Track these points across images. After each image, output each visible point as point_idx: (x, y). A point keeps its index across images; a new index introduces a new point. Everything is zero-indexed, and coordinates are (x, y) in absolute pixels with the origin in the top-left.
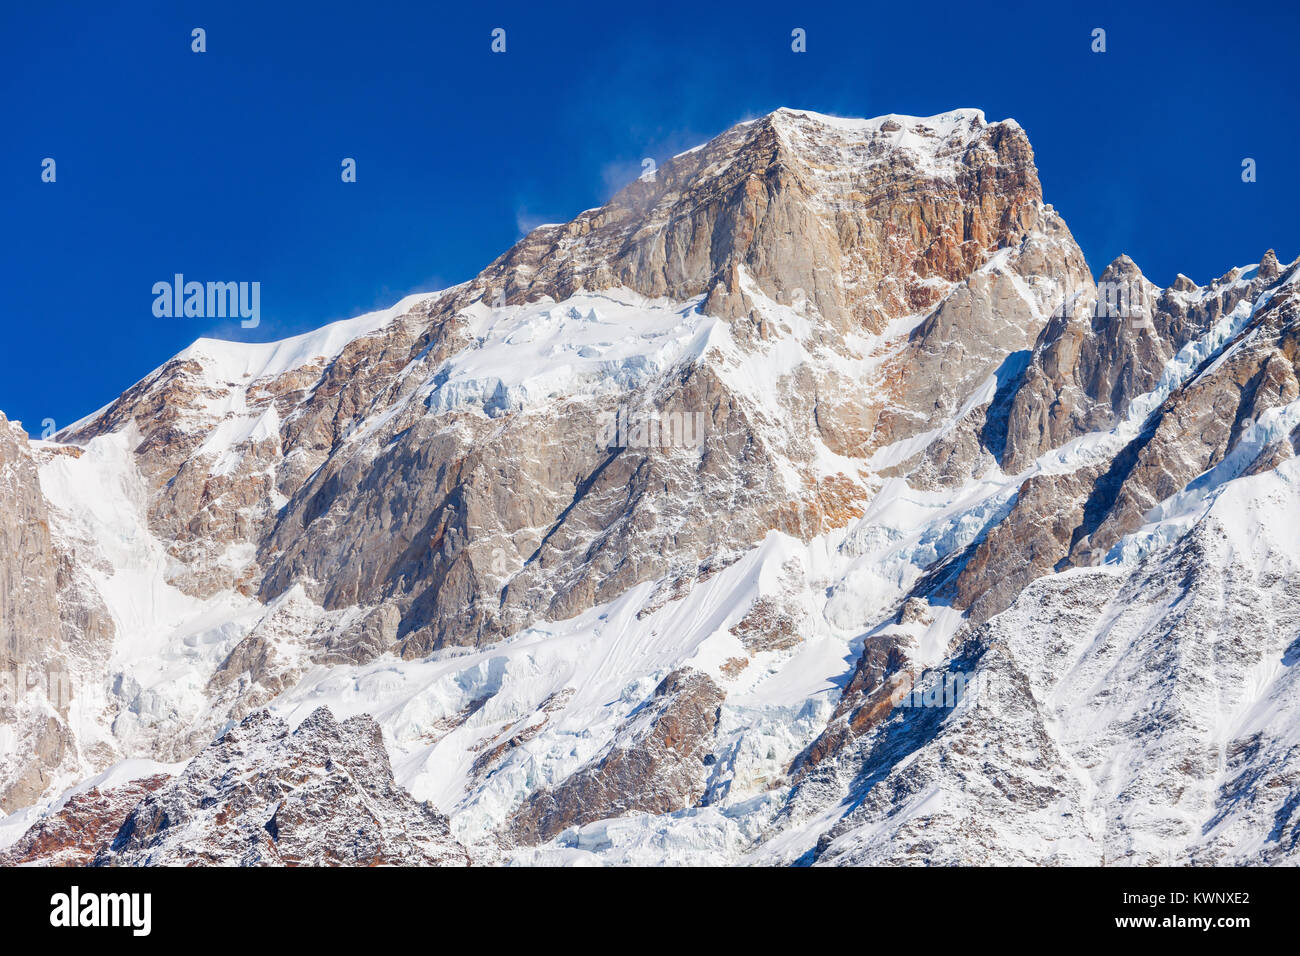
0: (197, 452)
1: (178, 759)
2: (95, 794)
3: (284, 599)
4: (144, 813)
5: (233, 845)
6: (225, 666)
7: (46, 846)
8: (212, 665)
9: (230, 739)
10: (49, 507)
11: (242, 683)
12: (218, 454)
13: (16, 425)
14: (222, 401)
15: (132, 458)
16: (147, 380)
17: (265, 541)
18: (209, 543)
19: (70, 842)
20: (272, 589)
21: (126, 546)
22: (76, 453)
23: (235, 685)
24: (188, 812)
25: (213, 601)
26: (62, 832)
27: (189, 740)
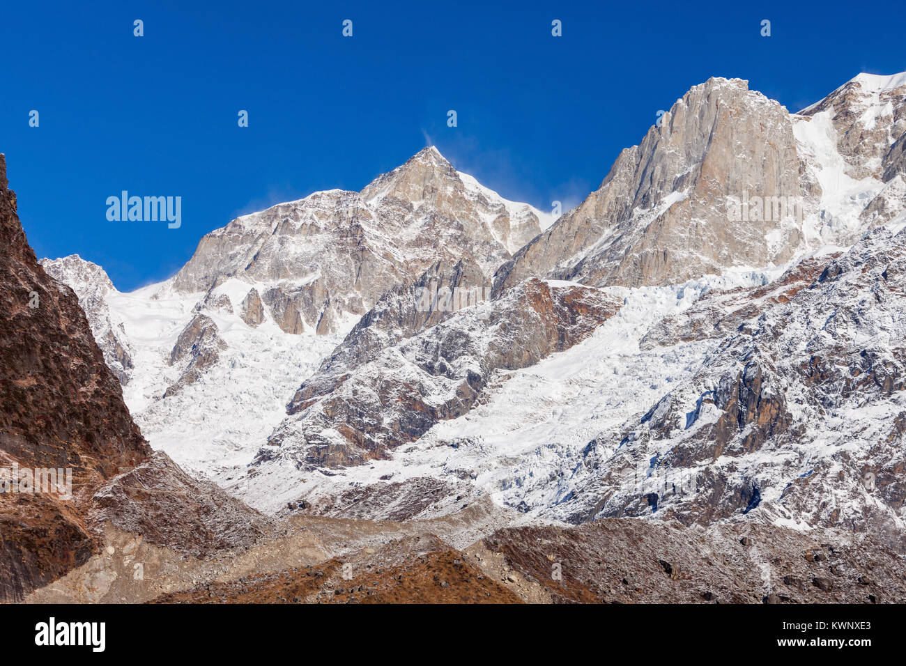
0: (858, 120)
1: (847, 246)
2: (812, 259)
3: (893, 181)
4: (832, 267)
5: (868, 282)
6: (867, 208)
7: (791, 280)
8: (862, 208)
9: (868, 238)
10: (797, 141)
11: (874, 215)
12: (868, 121)
13: (784, 107)
14: (869, 99)
15: (831, 121)
16: (838, 90)
17: (885, 157)
18: (862, 157)
19: (801, 278)
20: (888, 177)
21: (828, 158)
22: (808, 120)
23: (871, 216)
24: (850, 267)
25: (863, 181)
26: (798, 274)
27: (851, 238)
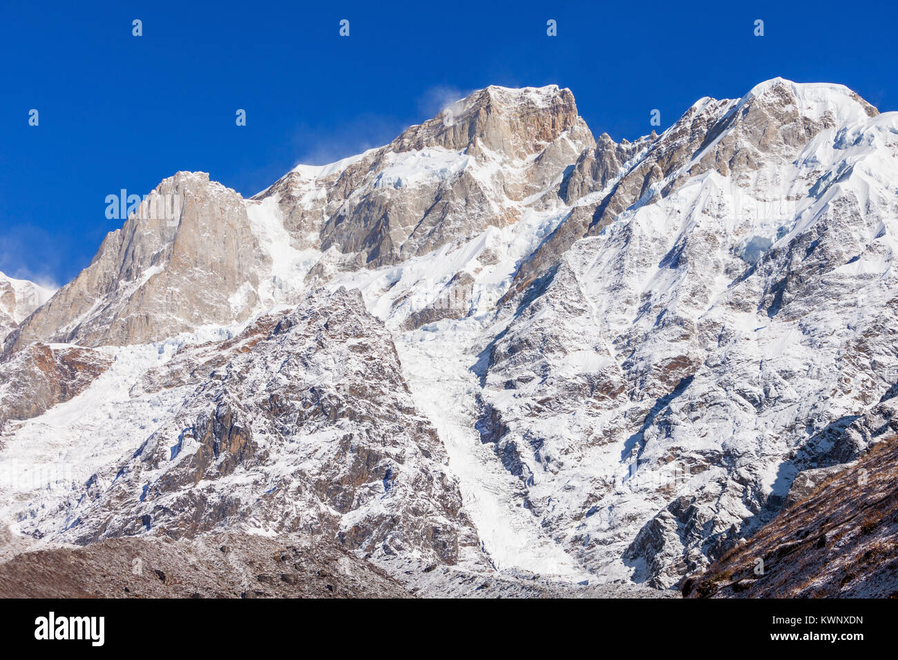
0: (299, 202)
1: (295, 304)
2: (267, 316)
3: (329, 250)
4: (284, 322)
5: (314, 332)
6: (310, 273)
7: (252, 333)
8: (305, 273)
9: (312, 297)
10: (250, 221)
11: (316, 278)
12: (306, 203)
13: (239, 194)
14: (307, 185)
15: (278, 204)
16: (282, 179)
17: (322, 232)
18: (304, 232)
19: (259, 332)
20: (325, 247)
21: (276, 234)
22: (259, 203)
23: (313, 279)
24: (298, 321)
25: (305, 251)
26: (257, 328)
27: (298, 298)
